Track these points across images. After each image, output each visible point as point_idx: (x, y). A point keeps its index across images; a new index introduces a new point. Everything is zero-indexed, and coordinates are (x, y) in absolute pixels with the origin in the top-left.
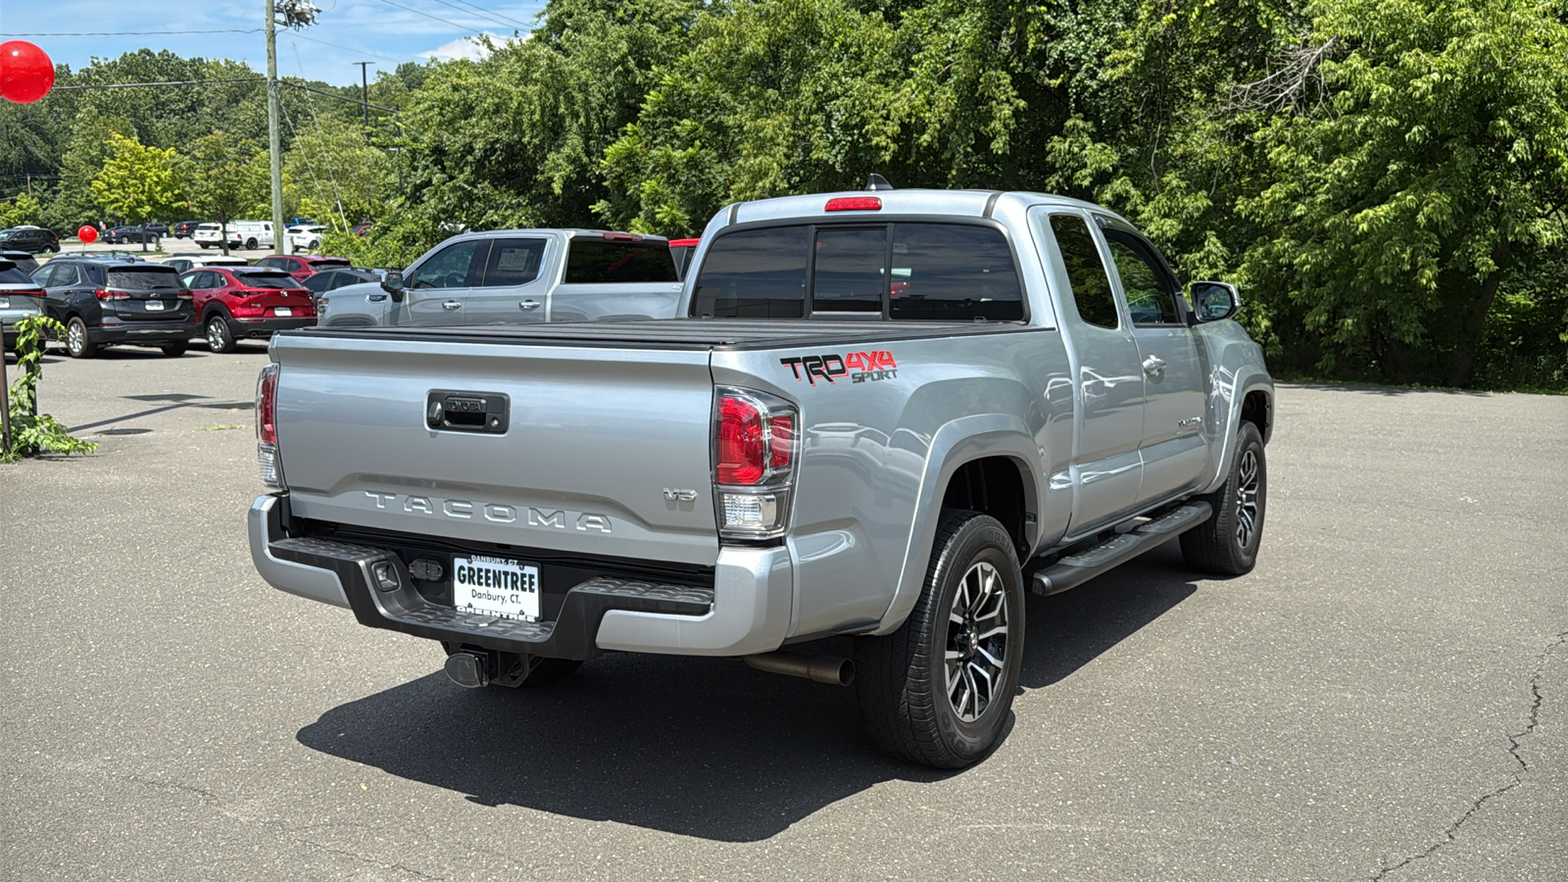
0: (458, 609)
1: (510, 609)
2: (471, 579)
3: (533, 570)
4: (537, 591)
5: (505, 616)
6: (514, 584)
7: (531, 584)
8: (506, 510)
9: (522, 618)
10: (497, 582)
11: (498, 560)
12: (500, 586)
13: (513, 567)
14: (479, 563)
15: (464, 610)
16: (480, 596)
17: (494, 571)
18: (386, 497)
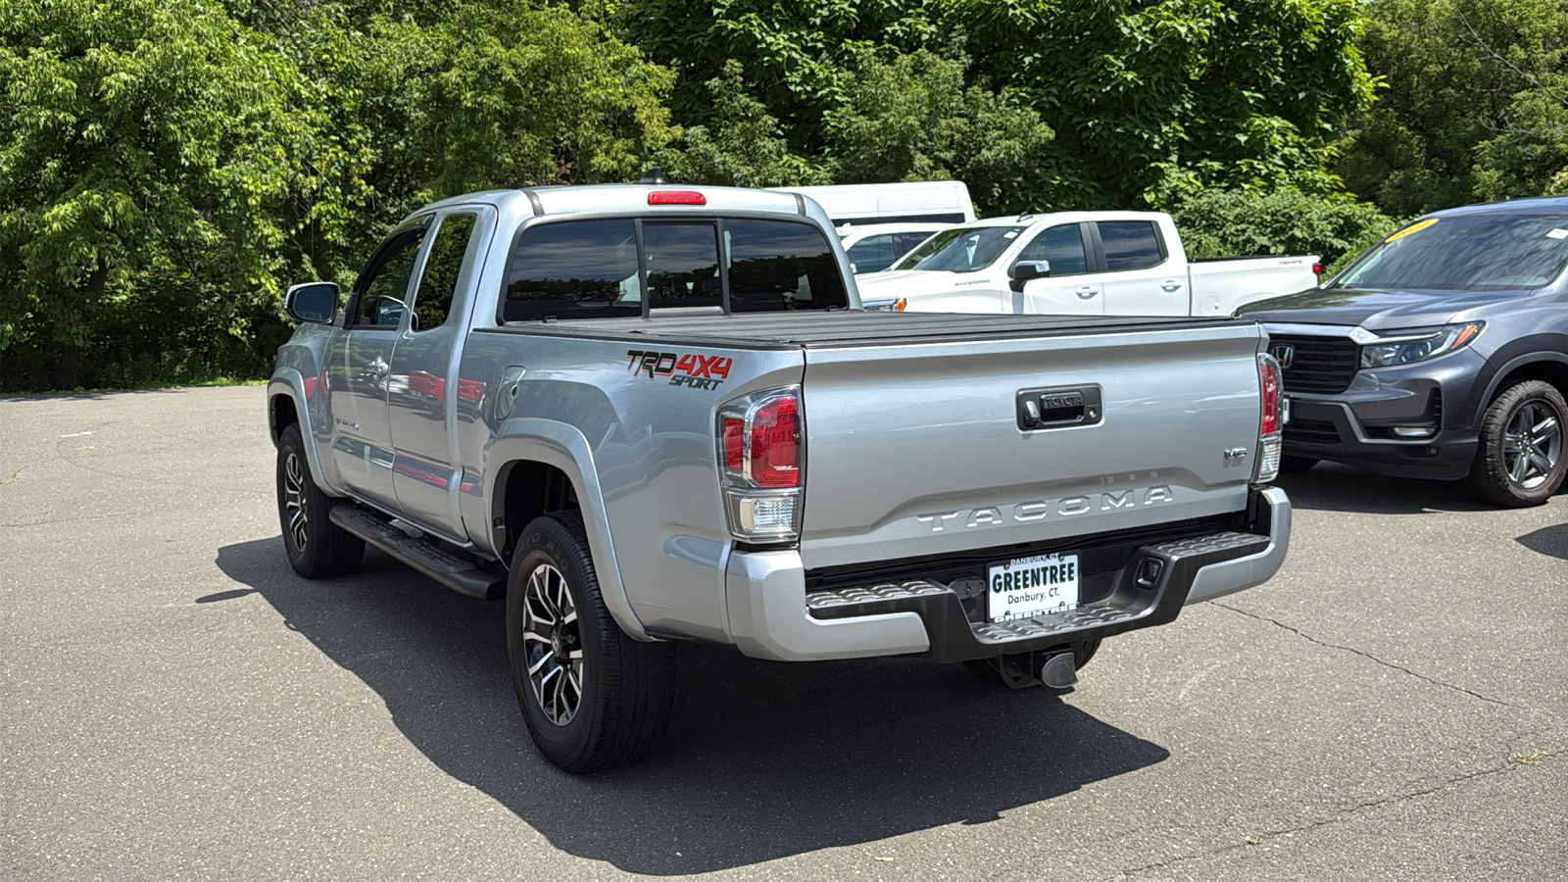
0: (996, 621)
1: (1050, 604)
2: (1008, 585)
3: (1073, 559)
4: (1076, 578)
5: (1047, 612)
6: (1053, 578)
7: (1071, 572)
8: (1078, 501)
9: (1063, 609)
10: (1036, 580)
11: (1039, 557)
12: (1038, 584)
13: (1054, 561)
14: (1016, 566)
15: (1002, 620)
16: (1017, 600)
17: (1033, 571)
18: (943, 517)
